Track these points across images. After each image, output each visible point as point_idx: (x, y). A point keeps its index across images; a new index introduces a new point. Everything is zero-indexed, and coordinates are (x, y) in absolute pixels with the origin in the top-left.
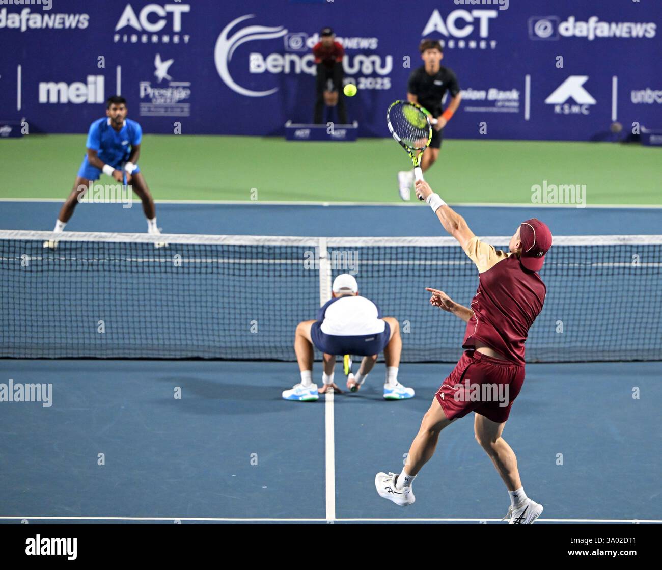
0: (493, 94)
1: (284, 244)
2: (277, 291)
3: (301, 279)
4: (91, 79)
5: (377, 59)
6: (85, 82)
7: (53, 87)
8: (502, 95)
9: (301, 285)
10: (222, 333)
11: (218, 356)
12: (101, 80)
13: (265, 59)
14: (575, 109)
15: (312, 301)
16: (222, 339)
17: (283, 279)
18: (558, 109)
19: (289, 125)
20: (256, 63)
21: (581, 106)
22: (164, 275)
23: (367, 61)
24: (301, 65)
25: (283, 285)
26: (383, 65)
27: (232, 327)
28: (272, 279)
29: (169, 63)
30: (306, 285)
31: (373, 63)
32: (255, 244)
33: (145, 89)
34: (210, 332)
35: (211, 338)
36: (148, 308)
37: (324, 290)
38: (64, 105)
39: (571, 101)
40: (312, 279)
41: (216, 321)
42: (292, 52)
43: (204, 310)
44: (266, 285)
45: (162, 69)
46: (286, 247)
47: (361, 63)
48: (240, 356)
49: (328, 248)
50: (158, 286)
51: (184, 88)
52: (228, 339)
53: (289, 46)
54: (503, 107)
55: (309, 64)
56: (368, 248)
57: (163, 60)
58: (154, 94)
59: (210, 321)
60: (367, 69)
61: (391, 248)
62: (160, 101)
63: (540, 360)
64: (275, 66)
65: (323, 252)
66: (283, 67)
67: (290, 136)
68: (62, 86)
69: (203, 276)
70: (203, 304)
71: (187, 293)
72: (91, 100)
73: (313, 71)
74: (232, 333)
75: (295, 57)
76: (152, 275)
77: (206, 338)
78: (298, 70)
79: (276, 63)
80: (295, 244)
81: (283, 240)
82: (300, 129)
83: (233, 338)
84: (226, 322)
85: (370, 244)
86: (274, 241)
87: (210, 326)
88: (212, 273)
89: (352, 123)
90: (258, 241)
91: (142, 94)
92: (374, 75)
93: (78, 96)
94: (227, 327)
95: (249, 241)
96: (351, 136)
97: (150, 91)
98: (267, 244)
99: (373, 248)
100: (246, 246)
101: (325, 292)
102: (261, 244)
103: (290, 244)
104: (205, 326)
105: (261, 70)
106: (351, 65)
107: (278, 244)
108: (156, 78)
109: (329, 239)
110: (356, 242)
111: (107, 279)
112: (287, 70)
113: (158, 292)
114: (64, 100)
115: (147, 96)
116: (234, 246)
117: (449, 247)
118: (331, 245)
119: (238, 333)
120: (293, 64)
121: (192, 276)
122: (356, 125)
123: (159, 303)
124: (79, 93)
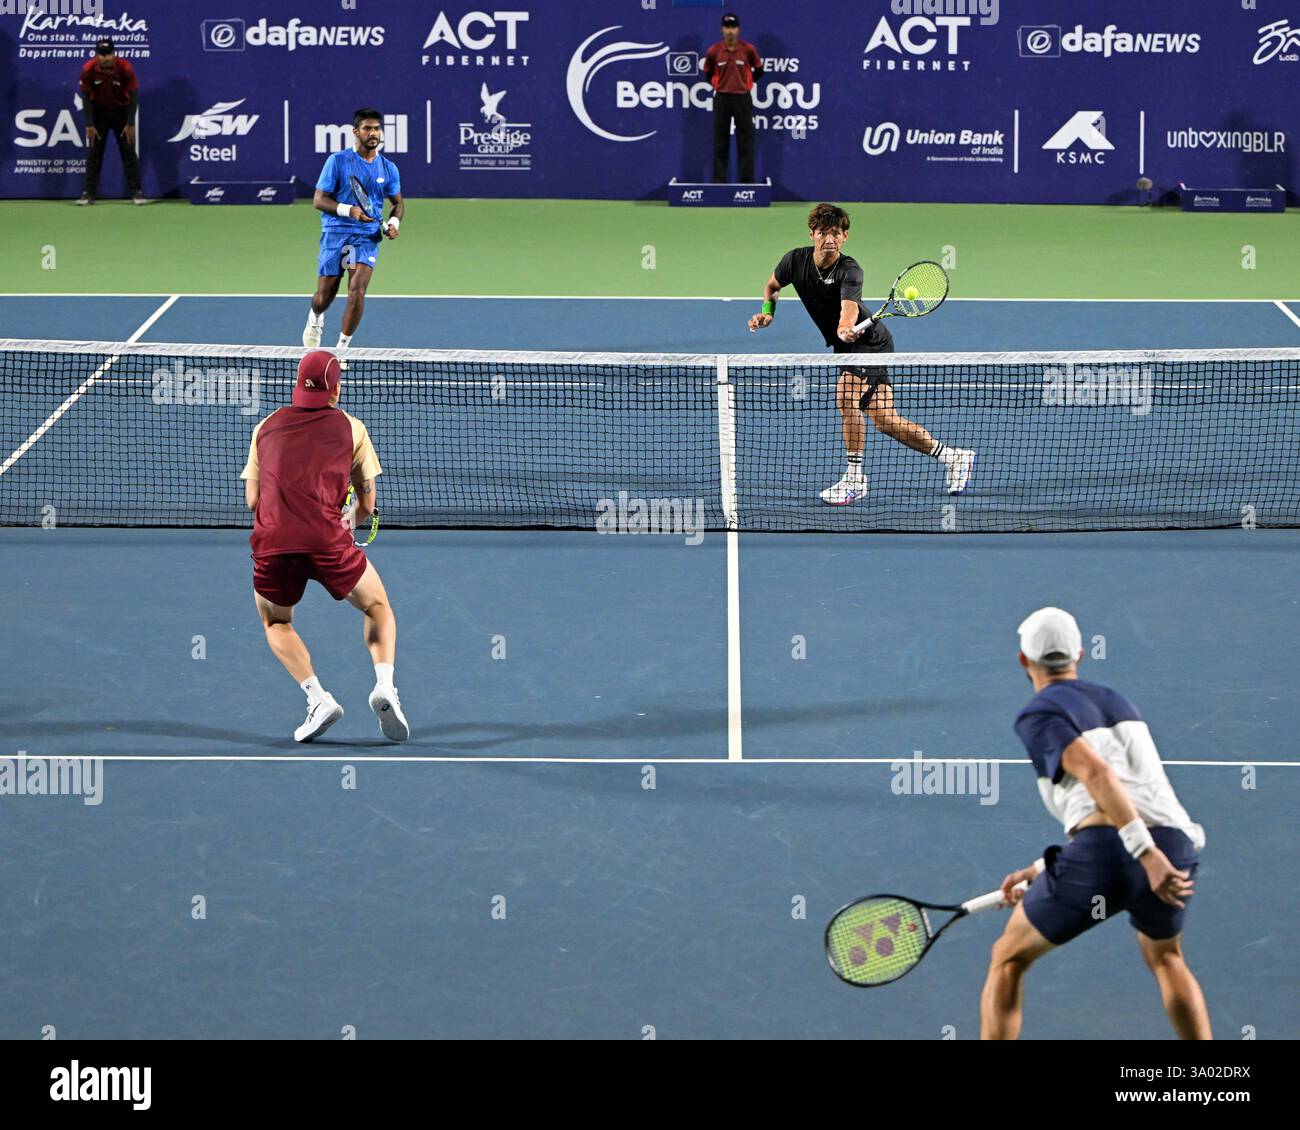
0: (966, 137)
1: (667, 363)
2: (658, 430)
3: (692, 413)
4: (388, 119)
5: (799, 87)
7: (335, 131)
8: (978, 139)
9: (691, 421)
12: (402, 121)
13: (637, 90)
14: (1086, 158)
17: (666, 413)
18: (1060, 157)
19: (672, 183)
20: (626, 94)
21: (1093, 152)
23: (785, 92)
24: (690, 97)
25: (666, 422)
26: (808, 97)
28: (650, 413)
29: (501, 95)
30: (699, 422)
31: (794, 93)
32: (625, 363)
33: (466, 132)
37: (725, 429)
39: (1079, 146)
40: (708, 413)
42: (676, 78)
44: (641, 422)
45: (490, 103)
46: (670, 368)
47: (776, 93)
49: (729, 368)
50: (488, 425)
51: (523, 130)
53: (673, 70)
54: (981, 155)
55: (702, 95)
57: (491, 92)
58: (479, 138)
60: (785, 102)
61: (820, 368)
62: (488, 150)
63: (1034, 528)
64: (653, 99)
65: (722, 376)
66: (664, 99)
67: (675, 199)
68: (347, 129)
69: (552, 410)
73: (708, 105)
75: (682, 87)
76: (479, 409)
78: (686, 105)
79: (653, 94)
80: (683, 364)
81: (665, 358)
82: (690, 189)
86: (653, 359)
88: (564, 406)
89: (765, 182)
90: (630, 359)
91: (463, 140)
92: (795, 110)
95: (620, 360)
96: (762, 200)
97: (472, 134)
98: (642, 363)
100: (612, 367)
101: (725, 432)
102: (634, 363)
103: (675, 363)
105: (632, 105)
106: (762, 97)
107: (658, 363)
108: (483, 116)
109: (732, 356)
110: (770, 360)
111: (415, 415)
112: (670, 104)
115: (469, 143)
116: (596, 366)
117: (903, 367)
118: (733, 365)
120: (678, 94)
121: (536, 410)
122: (769, 184)
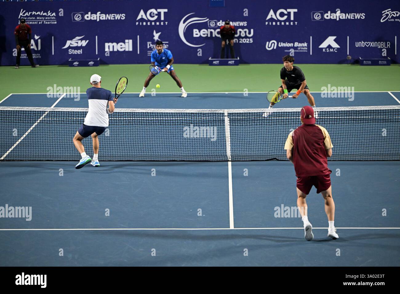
0: (296, 44)
3: (217, 126)
5: (247, 30)
6: (124, 43)
7: (111, 44)
8: (300, 45)
10: (185, 150)
11: (183, 159)
12: (131, 41)
13: (199, 32)
14: (332, 50)
15: (222, 136)
16: (185, 152)
18: (324, 50)
19: (210, 59)
20: (196, 33)
21: (334, 48)
22: (160, 126)
23: (243, 32)
24: (215, 33)
26: (250, 33)
27: (189, 147)
29: (159, 33)
30: (219, 129)
31: (245, 32)
32: (198, 112)
33: (149, 44)
34: (180, 150)
35: (180, 152)
36: (153, 140)
38: (116, 52)
39: (329, 47)
40: (222, 126)
41: (182, 145)
42: (210, 28)
43: (177, 140)
45: (156, 36)
46: (211, 113)
47: (240, 32)
48: (192, 160)
50: (158, 131)
51: (166, 44)
52: (187, 152)
53: (210, 26)
54: (301, 50)
55: (218, 33)
56: (245, 113)
57: (157, 33)
58: (153, 46)
59: (180, 145)
60: (243, 35)
64: (204, 34)
65: (226, 116)
66: (207, 34)
67: (211, 63)
68: (115, 44)
69: (177, 126)
70: (177, 138)
71: (170, 133)
72: (127, 50)
73: (219, 36)
74: (189, 150)
75: (212, 30)
76: (155, 126)
77: (178, 152)
78: (214, 36)
79: (204, 33)
80: (215, 112)
81: (209, 110)
82: (215, 61)
83: (189, 152)
84: (186, 145)
85: (246, 112)
86: (206, 111)
87: (180, 147)
88: (180, 125)
89: (237, 58)
91: (148, 47)
93: (121, 48)
94: (187, 147)
95: (196, 111)
96: (237, 63)
97: (151, 45)
98: (202, 112)
99: (247, 113)
100: (194, 113)
101: (227, 132)
102: (200, 112)
104: (177, 147)
105: (198, 36)
106: (236, 33)
108: (154, 40)
109: (229, 110)
110: (240, 111)
111: (136, 128)
112: (209, 36)
113: (158, 133)
114: (115, 50)
115: (150, 47)
116: (189, 113)
118: (229, 112)
119: (191, 150)
120: (211, 33)
121: (172, 126)
122: (238, 59)
123: (158, 137)
124: (121, 47)
